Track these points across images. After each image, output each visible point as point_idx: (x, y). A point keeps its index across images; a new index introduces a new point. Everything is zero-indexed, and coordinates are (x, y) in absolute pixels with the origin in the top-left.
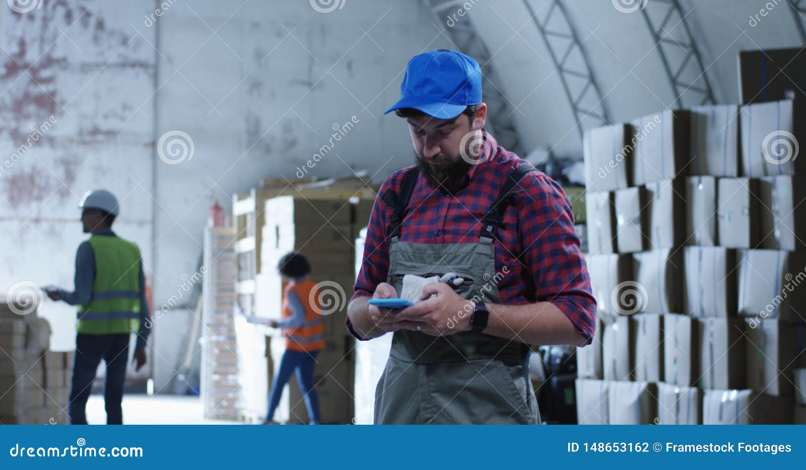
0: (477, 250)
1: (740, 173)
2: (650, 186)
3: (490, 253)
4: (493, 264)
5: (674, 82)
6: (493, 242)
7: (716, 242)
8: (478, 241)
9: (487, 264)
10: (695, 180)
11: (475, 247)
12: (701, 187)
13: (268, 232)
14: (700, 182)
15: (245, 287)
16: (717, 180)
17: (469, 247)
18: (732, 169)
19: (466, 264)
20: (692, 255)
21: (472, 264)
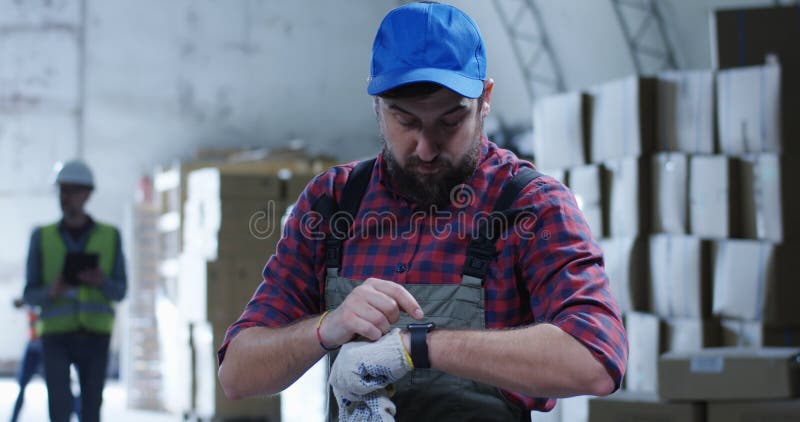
0: (459, 295)
1: (717, 150)
2: (611, 165)
3: (478, 299)
4: (483, 316)
5: (633, 46)
6: (483, 284)
7: (688, 229)
8: (459, 282)
9: (473, 317)
10: (662, 158)
11: (456, 291)
12: (670, 167)
13: (191, 208)
14: (668, 160)
15: (169, 268)
16: (689, 158)
17: (445, 290)
18: (706, 144)
19: (441, 315)
20: (659, 247)
21: (451, 316)
